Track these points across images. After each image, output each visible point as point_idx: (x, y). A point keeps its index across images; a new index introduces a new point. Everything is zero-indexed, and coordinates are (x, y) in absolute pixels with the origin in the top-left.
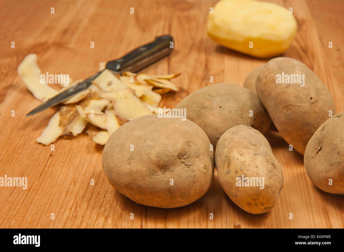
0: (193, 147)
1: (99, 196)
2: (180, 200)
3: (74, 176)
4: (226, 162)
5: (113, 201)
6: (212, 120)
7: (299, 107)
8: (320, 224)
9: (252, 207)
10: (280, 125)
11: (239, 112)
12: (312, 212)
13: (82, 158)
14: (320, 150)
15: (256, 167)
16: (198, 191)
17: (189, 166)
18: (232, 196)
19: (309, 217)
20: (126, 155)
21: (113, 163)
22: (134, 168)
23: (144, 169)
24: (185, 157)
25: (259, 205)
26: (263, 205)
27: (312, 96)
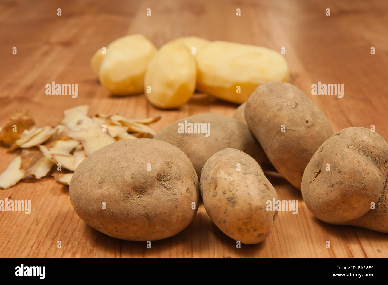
0: (174, 168)
1: (66, 234)
2: (160, 228)
3: (37, 216)
4: (213, 184)
5: (83, 238)
6: (196, 149)
7: (294, 131)
8: (322, 254)
9: (243, 233)
10: (273, 154)
11: (226, 141)
12: (313, 243)
13: (46, 200)
14: (318, 173)
15: (247, 187)
16: (180, 218)
17: (170, 189)
18: (220, 222)
19: (309, 247)
20: (97, 179)
21: (82, 190)
22: (106, 192)
23: (118, 192)
24: (165, 178)
25: (252, 230)
26: (255, 230)
27: (307, 119)
